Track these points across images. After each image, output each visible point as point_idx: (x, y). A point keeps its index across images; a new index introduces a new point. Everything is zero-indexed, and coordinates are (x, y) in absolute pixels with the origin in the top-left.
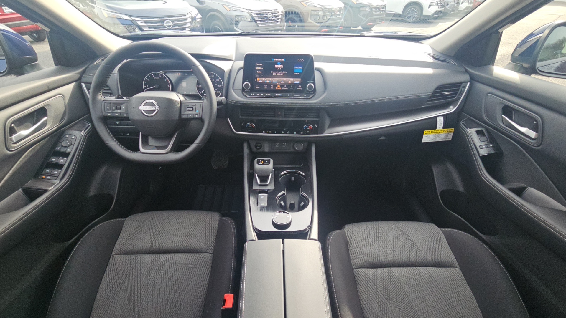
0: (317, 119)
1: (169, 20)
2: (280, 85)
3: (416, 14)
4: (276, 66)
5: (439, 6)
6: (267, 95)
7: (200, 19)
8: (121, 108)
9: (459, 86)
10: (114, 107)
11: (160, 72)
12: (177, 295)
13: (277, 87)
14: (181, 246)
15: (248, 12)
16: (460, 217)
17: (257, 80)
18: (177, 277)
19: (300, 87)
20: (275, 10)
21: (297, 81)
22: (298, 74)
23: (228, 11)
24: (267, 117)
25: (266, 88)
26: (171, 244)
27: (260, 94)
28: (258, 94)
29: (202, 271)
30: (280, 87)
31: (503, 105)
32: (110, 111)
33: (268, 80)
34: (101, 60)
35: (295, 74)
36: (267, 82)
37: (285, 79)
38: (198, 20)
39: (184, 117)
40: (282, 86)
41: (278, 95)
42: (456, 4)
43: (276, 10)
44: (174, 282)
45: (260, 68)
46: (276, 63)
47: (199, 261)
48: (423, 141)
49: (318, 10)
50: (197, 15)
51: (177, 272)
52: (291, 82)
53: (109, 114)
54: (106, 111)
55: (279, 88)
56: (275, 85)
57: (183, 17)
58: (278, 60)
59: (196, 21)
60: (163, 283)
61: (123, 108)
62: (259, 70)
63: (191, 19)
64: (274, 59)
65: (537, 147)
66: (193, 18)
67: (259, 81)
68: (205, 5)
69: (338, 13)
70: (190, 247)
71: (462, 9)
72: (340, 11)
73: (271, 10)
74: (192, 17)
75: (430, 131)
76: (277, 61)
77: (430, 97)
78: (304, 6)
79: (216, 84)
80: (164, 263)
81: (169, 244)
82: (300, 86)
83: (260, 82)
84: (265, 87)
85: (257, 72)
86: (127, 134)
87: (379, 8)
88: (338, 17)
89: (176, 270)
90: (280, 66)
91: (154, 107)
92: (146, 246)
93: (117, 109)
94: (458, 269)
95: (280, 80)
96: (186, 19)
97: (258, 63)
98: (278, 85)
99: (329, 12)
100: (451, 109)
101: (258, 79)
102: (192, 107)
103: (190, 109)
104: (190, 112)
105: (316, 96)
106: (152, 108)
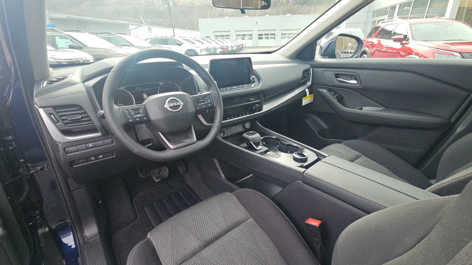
0: (259, 101)
6: (227, 89)
8: (140, 113)
9: (308, 71)
10: (133, 113)
12: (259, 259)
14: (227, 225)
16: (336, 140)
18: (246, 247)
24: (230, 105)
26: (217, 228)
27: (223, 89)
28: (222, 89)
29: (258, 231)
31: (335, 74)
32: (131, 117)
39: (199, 108)
41: (234, 88)
44: (248, 252)
47: (250, 227)
48: (303, 105)
51: (243, 244)
53: (131, 120)
54: (127, 118)
60: (240, 259)
65: (360, 86)
70: (234, 221)
75: (305, 98)
77: (302, 77)
78: (111, 54)
80: (227, 245)
81: (216, 230)
86: (100, 157)
89: (240, 243)
91: (178, 103)
92: (198, 243)
93: (136, 114)
94: (363, 156)
100: (309, 83)
102: (203, 99)
103: (202, 101)
104: (203, 103)
105: (255, 84)
106: (177, 104)
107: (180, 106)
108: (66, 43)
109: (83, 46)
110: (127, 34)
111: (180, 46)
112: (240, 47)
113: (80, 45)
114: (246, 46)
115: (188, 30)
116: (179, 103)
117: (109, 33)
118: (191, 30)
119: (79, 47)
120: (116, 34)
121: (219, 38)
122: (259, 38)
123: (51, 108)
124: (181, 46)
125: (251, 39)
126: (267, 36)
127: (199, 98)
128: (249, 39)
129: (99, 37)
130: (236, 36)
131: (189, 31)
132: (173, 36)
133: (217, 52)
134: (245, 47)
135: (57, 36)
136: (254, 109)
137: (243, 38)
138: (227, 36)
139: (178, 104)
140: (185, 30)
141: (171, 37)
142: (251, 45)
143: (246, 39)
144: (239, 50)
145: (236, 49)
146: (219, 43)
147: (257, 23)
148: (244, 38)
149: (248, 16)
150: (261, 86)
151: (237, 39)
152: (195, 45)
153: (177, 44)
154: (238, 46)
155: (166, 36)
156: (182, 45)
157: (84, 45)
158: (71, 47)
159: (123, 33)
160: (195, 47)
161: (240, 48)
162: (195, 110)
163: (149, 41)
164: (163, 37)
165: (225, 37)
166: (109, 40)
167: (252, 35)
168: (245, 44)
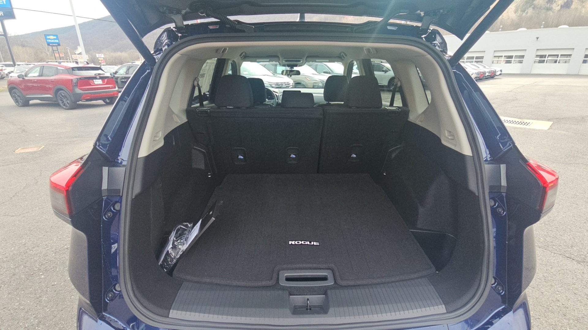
78: (309, 80)
111: (385, 73)
114: (503, 72)
125: (521, 62)
134: (500, 74)
147: (537, 38)
149: (526, 28)
151: (494, 62)
156: (388, 71)
165: (474, 60)
167: (523, 57)
168: (501, 71)
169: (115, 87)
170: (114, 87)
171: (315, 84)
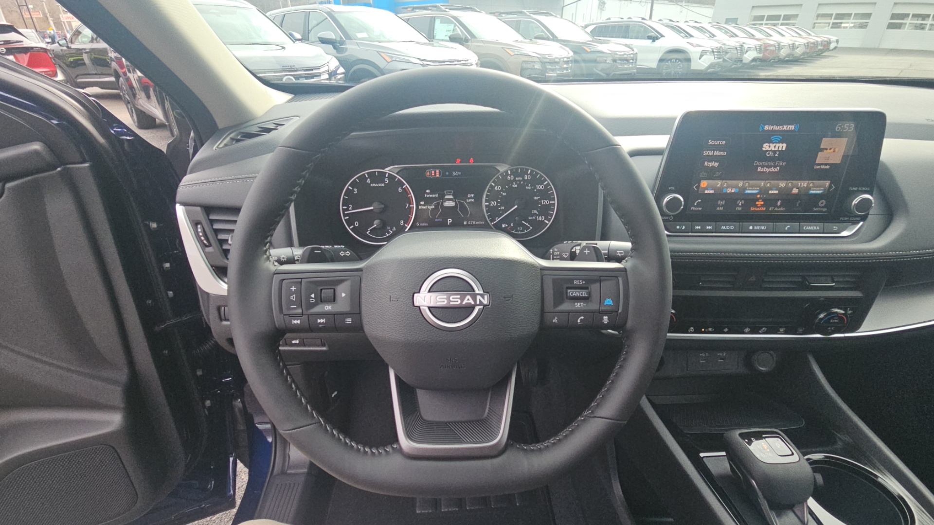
1: (291, 75)
2: (763, 200)
3: (680, 69)
4: (766, 147)
5: (716, 56)
6: (723, 228)
7: (343, 75)
8: (338, 298)
10: (313, 296)
11: (387, 170)
13: (756, 206)
15: (422, 63)
17: (698, 187)
19: (823, 205)
20: (465, 61)
21: (817, 187)
22: (828, 167)
23: (388, 63)
24: (711, 288)
25: (721, 209)
27: (704, 227)
28: (698, 227)
30: (762, 206)
32: (300, 311)
33: (732, 187)
34: (228, 139)
35: (819, 167)
36: (729, 191)
37: (782, 184)
38: (339, 77)
39: (555, 321)
40: (770, 201)
41: (757, 228)
42: (739, 54)
43: (467, 60)
45: (717, 153)
46: (768, 138)
49: (534, 62)
50: (337, 68)
52: (799, 191)
53: (296, 322)
54: (285, 312)
55: (758, 209)
56: (751, 200)
57: (315, 71)
58: (776, 128)
59: (337, 78)
61: (343, 295)
62: (711, 159)
63: (328, 74)
64: (765, 125)
66: (332, 72)
67: (706, 189)
68: (346, 54)
69: (565, 66)
71: (747, 62)
72: (567, 62)
73: (460, 61)
74: (330, 71)
76: (772, 131)
78: (510, 55)
79: (536, 198)
82: (822, 203)
83: (706, 192)
84: (719, 206)
85: (706, 164)
86: (293, 342)
87: (627, 60)
88: (565, 71)
90: (778, 145)
91: (468, 297)
93: (321, 301)
95: (768, 185)
96: (319, 75)
97: (713, 140)
98: (758, 200)
99: (550, 63)
101: (704, 183)
102: (586, 288)
103: (578, 293)
104: (578, 305)
105: (864, 229)
106: (462, 301)
107: (471, 308)
108: (447, 31)
109: (470, 38)
110: (552, 15)
111: (654, 41)
112: (820, 47)
113: (466, 36)
114: (839, 45)
115: (687, 4)
116: (474, 297)
117: (521, 12)
118: (693, 5)
119: (463, 39)
120: (532, 15)
121: (762, 24)
122: (891, 26)
123: (199, 209)
124: (657, 41)
125: (863, 26)
126: (920, 22)
127: (572, 281)
128: (854, 27)
129: (501, 20)
130: (815, 18)
131: (687, 7)
132: (648, 17)
133: (743, 58)
134: (835, 48)
135: (439, 17)
136: (817, 321)
137: (837, 23)
138: (787, 17)
139: (468, 300)
140: (680, 4)
141: (640, 20)
142: (856, 45)
143: (846, 27)
144: (812, 57)
145: (803, 54)
146: (758, 35)
148: (841, 23)
150: (893, 243)
151: (816, 25)
152: (691, 40)
153: (649, 38)
154: (812, 45)
155: (630, 18)
156: (659, 38)
157: (473, 36)
158: (453, 39)
159: (545, 13)
160: (688, 44)
161: (818, 51)
162: (535, 328)
163: (589, 29)
164: (622, 20)
165: (781, 22)
166: (516, 26)
167: (868, 16)
168: (837, 41)
169: (56, 73)
170: (51, 73)
171: (525, 65)
